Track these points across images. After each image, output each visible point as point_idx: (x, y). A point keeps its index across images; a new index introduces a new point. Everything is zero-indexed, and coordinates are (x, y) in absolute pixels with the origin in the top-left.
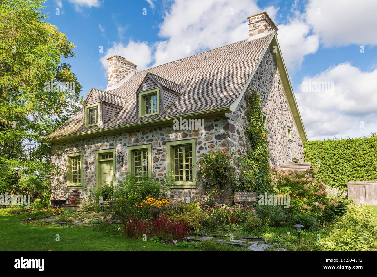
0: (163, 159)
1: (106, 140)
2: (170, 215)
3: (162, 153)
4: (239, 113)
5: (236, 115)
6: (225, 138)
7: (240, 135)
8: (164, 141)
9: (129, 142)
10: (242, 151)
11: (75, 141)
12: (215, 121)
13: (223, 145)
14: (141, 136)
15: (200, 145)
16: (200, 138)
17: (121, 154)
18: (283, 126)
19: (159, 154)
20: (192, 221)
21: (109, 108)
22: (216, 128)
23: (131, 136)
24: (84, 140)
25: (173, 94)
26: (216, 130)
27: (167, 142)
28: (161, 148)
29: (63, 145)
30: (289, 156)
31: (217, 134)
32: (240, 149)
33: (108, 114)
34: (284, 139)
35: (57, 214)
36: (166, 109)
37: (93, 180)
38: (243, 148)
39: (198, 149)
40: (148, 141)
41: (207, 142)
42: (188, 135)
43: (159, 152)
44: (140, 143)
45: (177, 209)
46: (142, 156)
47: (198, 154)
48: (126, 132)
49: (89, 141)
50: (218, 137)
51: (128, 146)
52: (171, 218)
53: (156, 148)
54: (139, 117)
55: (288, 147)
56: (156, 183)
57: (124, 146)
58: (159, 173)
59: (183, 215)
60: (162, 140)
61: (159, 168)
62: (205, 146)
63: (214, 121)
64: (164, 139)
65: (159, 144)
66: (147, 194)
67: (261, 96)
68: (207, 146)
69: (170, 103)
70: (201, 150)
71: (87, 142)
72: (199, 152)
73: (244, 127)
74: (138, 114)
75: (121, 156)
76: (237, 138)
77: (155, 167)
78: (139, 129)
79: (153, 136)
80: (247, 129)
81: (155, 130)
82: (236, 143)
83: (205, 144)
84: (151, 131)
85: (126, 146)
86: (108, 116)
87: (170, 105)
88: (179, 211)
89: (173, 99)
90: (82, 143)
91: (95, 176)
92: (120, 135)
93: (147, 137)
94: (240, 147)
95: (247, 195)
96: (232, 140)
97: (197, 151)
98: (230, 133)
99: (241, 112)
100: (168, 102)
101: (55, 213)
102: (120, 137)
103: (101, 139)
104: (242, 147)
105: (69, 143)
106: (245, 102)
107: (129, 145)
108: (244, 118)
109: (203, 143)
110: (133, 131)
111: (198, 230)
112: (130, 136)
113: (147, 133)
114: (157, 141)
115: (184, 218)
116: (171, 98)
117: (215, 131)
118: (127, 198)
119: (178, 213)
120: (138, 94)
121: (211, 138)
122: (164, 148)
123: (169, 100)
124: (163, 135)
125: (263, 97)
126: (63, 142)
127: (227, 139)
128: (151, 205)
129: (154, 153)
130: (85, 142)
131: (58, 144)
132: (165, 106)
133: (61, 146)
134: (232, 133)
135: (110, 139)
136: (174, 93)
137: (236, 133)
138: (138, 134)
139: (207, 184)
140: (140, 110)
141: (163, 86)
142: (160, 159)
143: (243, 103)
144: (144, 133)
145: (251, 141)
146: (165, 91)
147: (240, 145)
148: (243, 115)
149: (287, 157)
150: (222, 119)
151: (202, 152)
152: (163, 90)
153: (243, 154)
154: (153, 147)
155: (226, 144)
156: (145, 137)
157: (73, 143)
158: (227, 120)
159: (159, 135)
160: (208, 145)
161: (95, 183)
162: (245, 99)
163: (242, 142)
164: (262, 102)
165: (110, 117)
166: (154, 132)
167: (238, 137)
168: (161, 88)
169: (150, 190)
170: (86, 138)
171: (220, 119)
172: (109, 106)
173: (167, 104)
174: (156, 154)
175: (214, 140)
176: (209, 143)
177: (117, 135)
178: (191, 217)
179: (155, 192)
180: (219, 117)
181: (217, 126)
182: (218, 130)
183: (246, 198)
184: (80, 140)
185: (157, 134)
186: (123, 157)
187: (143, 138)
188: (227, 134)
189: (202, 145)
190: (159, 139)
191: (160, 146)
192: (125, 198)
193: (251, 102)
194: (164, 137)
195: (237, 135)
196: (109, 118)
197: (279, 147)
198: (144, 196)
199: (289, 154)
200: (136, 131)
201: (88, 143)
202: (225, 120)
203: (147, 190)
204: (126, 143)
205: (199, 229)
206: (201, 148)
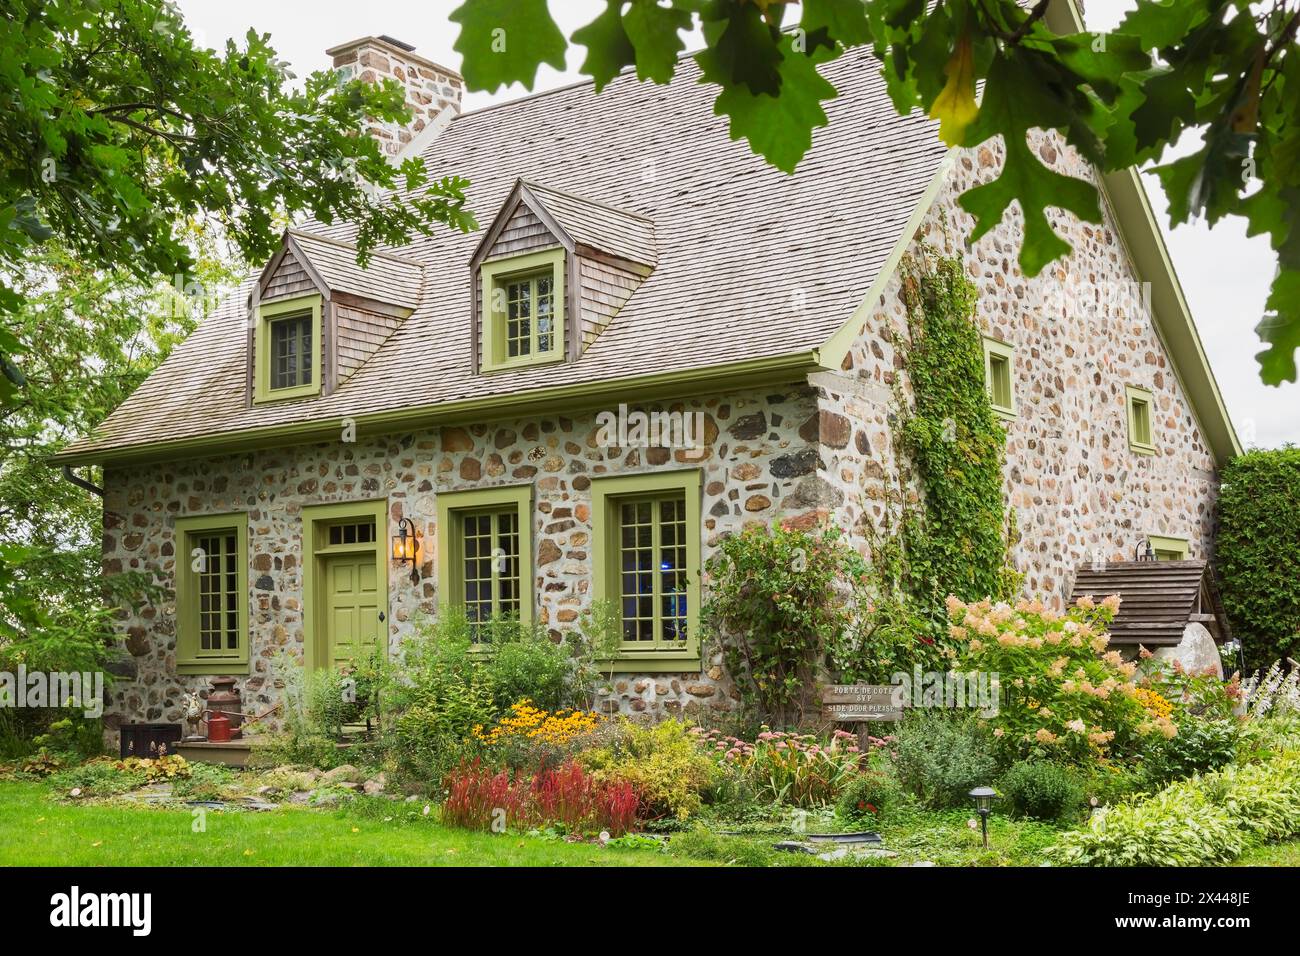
0: (576, 549)
1: (348, 463)
2: (597, 766)
3: (573, 524)
4: (870, 362)
5: (855, 372)
6: (808, 471)
7: (870, 455)
8: (581, 474)
9: (442, 475)
10: (877, 520)
11: (212, 461)
12: (772, 400)
13: (800, 499)
14: (490, 449)
15: (717, 498)
16: (714, 468)
17: (409, 527)
18: (1102, 387)
19: (562, 528)
20: (664, 784)
21: (357, 316)
22: (775, 430)
23: (452, 451)
24: (251, 457)
25: (619, 273)
26: (774, 437)
27: (594, 479)
28: (568, 504)
29: (160, 480)
30: (1133, 524)
31: (779, 453)
32: (871, 513)
33: (352, 344)
34: (1106, 446)
35: (163, 779)
36: (591, 338)
37: (292, 638)
38: (883, 510)
39: (707, 515)
40: (516, 474)
41: (740, 485)
42: (672, 455)
43: (562, 520)
44: (487, 480)
45: (620, 745)
46: (495, 536)
47: (708, 535)
48: (430, 433)
49: (274, 464)
50: (783, 467)
51: (438, 494)
52: (598, 775)
53: (549, 505)
54: (482, 369)
55: (1127, 483)
56: (549, 652)
57: (420, 490)
58: (563, 607)
59: (638, 764)
60: (573, 471)
61: (561, 587)
62: (736, 501)
63: (766, 403)
64: (581, 467)
65: (563, 486)
66: (513, 695)
67: (986, 267)
68: (741, 502)
69: (607, 311)
70: (718, 515)
71: (264, 469)
72: (711, 525)
73: (892, 418)
74: (479, 355)
75: (409, 533)
76: (858, 469)
77: (544, 585)
78: (480, 422)
79: (537, 451)
80: (905, 425)
81: (547, 427)
82: (852, 489)
83: (734, 494)
84: (530, 433)
85: (431, 493)
86: (351, 354)
87: (604, 321)
88: (623, 750)
89: (617, 292)
90: (246, 473)
91: (299, 621)
92: (406, 442)
93: (515, 456)
94: (869, 505)
95: (869, 697)
96: (833, 477)
97: (703, 521)
98: (825, 453)
99: (879, 355)
100: (597, 308)
101: (153, 777)
102: (404, 454)
103: (324, 458)
104: (878, 503)
105: (184, 472)
106: (903, 309)
107: (444, 488)
108: (891, 381)
109: (728, 488)
110: (460, 428)
111: (684, 813)
112: (444, 449)
113: (513, 440)
114: (553, 475)
115: (640, 774)
116: (607, 289)
117: (772, 443)
118: (441, 710)
119: (620, 758)
120: (479, 270)
121: (757, 472)
122: (580, 502)
123: (603, 299)
124: (577, 450)
125: (999, 268)
126: (158, 467)
127: (815, 477)
128: (528, 735)
129: (541, 523)
130: (257, 467)
131: (136, 475)
132: (588, 327)
133: (147, 483)
134: (836, 452)
135: (363, 458)
136: (622, 264)
137: (852, 448)
138: (479, 443)
139: (741, 656)
140: (486, 339)
141: (578, 243)
142: (564, 550)
143: (892, 314)
144: (503, 440)
145: (922, 476)
146: (586, 262)
147: (872, 494)
148: (888, 365)
149: (1121, 531)
150: (795, 396)
151: (722, 524)
152: (576, 259)
153: (882, 531)
154: (539, 500)
155: (809, 495)
156: (505, 454)
157: (205, 472)
158: (815, 401)
159: (561, 451)
160: (744, 496)
161: (299, 651)
162: (903, 296)
163: (880, 484)
164: (992, 291)
165: (362, 356)
166: (542, 435)
167: (863, 463)
168: (572, 251)
169: (527, 678)
170: (262, 453)
171: (788, 395)
172: (354, 308)
173: (595, 318)
174: (551, 529)
175: (766, 477)
176: (749, 489)
177: (390, 443)
178: (663, 772)
179: (546, 687)
180: (786, 385)
181: (777, 421)
182: (783, 439)
183: (865, 707)
184: (235, 457)
185: (553, 444)
186: (419, 540)
187: (496, 459)
188: (814, 456)
189: (724, 496)
190: (561, 465)
191: (566, 497)
192: (433, 710)
193: (931, 305)
194: (581, 457)
195: (856, 454)
196: (355, 364)
197: (1077, 488)
198: (503, 704)
199: (1131, 516)
200: (472, 428)
201: (269, 472)
202: (805, 400)
203: (514, 679)
204: (432, 479)
205: (688, 812)
206: (720, 509)
